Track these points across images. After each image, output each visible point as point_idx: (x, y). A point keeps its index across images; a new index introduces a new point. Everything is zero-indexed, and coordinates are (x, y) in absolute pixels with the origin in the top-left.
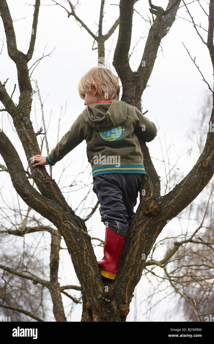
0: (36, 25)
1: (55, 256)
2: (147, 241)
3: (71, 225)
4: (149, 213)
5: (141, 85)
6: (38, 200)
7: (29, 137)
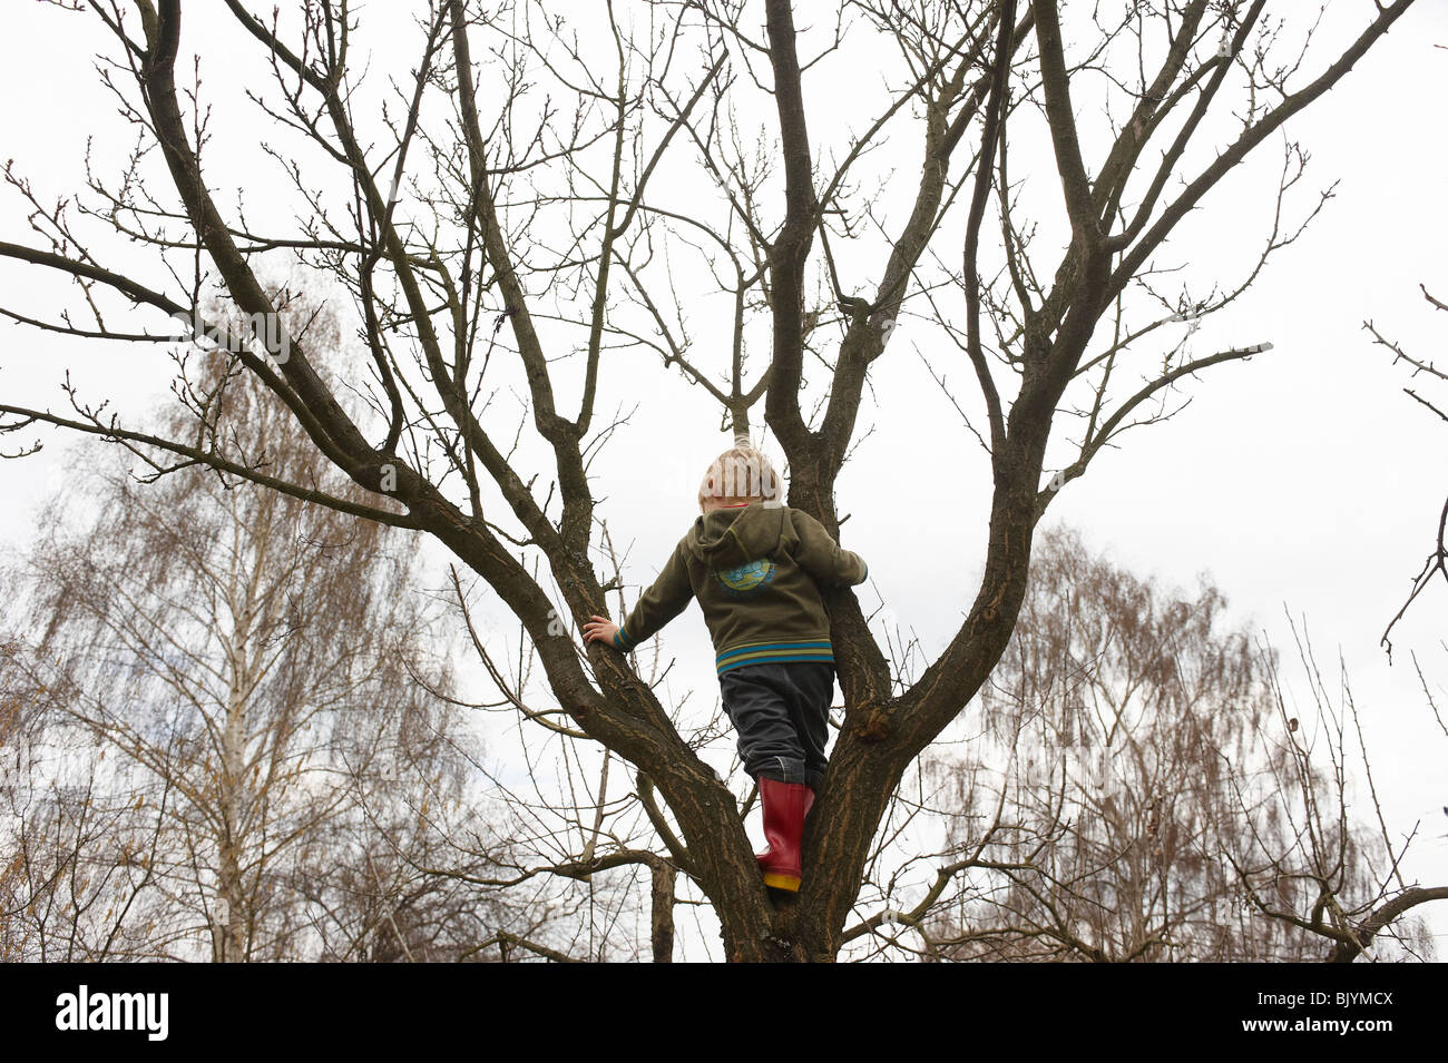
0: (596, 364)
1: (663, 920)
2: (867, 801)
3: (688, 772)
4: (870, 735)
5: (830, 458)
6: (610, 720)
7: (585, 594)
